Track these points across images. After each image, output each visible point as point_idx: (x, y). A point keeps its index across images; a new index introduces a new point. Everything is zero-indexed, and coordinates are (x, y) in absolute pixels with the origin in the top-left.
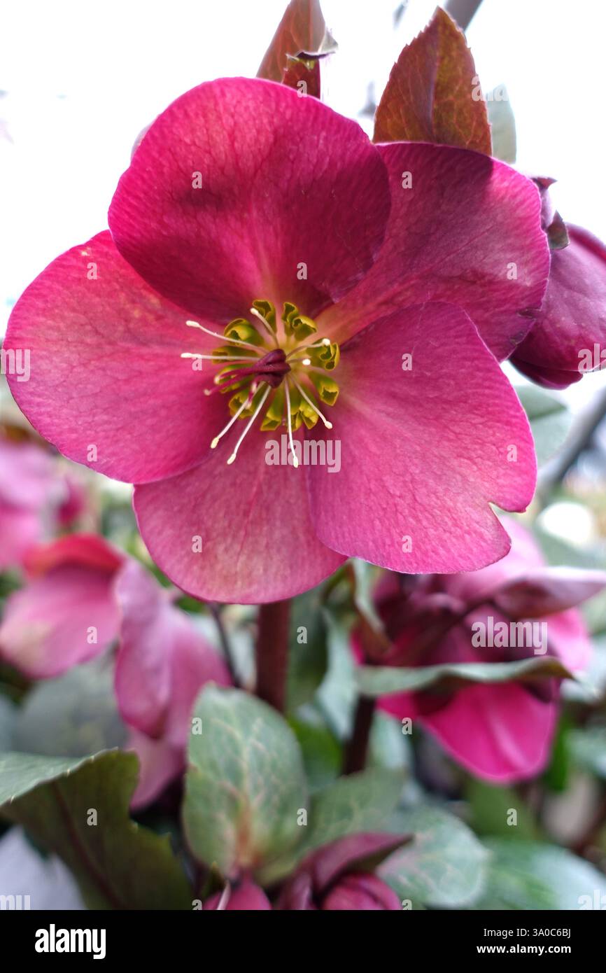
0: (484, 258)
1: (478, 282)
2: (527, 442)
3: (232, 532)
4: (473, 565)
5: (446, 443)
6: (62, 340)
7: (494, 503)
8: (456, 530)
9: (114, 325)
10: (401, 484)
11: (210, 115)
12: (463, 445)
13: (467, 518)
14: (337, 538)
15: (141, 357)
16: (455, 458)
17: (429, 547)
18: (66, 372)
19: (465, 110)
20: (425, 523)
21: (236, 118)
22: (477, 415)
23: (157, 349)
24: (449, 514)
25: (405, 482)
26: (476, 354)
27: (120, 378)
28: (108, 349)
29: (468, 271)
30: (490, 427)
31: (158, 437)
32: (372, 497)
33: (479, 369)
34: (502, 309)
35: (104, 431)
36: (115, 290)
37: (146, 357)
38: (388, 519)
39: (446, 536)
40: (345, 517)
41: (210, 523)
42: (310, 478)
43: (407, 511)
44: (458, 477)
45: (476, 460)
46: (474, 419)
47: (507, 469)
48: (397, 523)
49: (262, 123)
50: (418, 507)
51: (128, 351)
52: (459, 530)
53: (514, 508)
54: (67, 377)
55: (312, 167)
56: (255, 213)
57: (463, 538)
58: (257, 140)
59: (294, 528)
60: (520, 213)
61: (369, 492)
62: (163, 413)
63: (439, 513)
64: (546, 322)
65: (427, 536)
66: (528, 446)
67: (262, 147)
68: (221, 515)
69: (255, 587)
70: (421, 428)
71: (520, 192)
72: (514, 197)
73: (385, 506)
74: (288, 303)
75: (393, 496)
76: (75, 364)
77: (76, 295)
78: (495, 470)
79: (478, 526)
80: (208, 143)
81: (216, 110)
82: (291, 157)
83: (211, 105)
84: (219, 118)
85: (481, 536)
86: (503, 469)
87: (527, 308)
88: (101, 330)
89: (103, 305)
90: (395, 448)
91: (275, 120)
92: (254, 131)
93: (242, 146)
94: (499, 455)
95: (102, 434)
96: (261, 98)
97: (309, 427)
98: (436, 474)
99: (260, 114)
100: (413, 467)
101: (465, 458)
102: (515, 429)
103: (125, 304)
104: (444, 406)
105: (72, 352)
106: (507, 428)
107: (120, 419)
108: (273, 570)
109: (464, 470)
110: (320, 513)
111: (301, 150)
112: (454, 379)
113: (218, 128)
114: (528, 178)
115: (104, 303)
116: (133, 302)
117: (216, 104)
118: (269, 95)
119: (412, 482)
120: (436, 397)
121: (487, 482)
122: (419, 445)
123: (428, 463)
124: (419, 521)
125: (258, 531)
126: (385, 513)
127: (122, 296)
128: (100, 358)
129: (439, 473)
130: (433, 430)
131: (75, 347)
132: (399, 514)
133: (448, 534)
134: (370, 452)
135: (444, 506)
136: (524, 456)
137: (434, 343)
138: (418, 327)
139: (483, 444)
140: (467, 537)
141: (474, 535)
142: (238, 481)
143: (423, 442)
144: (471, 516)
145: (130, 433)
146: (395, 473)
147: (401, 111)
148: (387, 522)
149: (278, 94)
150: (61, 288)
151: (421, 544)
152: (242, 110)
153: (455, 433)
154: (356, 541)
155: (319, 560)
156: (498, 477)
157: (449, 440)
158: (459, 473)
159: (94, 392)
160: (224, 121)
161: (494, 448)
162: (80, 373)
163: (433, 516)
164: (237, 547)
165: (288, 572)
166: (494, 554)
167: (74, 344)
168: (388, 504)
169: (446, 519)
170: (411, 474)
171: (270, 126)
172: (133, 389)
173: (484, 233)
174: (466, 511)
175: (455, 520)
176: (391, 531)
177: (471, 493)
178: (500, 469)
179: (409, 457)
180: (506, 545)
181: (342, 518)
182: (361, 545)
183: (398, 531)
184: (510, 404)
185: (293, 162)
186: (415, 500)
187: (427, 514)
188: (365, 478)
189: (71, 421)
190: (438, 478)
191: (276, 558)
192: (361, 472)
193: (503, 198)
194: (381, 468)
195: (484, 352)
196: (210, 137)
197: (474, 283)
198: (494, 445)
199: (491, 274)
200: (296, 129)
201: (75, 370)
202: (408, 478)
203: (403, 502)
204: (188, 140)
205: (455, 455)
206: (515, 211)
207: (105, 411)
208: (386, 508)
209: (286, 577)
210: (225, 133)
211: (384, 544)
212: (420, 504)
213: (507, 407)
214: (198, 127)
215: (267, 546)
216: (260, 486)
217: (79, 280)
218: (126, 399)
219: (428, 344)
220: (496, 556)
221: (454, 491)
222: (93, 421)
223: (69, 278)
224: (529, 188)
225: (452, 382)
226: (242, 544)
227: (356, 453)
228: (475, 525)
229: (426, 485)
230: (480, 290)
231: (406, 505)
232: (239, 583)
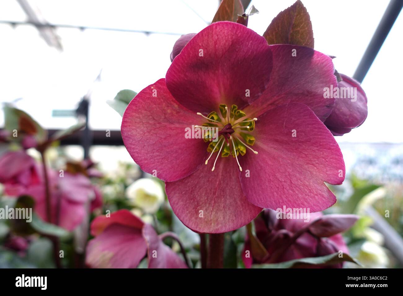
0: (312, 86)
1: (309, 95)
2: (339, 156)
3: (208, 202)
4: (321, 208)
5: (302, 159)
6: (141, 122)
7: (326, 182)
8: (311, 194)
9: (160, 116)
10: (284, 177)
11: (210, 35)
12: (309, 159)
13: (315, 189)
14: (258, 201)
15: (171, 128)
16: (306, 165)
17: (300, 202)
18: (142, 135)
19: (304, 33)
20: (297, 192)
21: (219, 36)
22: (315, 146)
23: (177, 125)
24: (307, 188)
25: (286, 176)
26: (314, 122)
27: (162, 137)
28: (158, 125)
29: (305, 91)
30: (321, 151)
31: (178, 161)
32: (272, 183)
33: (315, 128)
34: (319, 105)
35: (157, 159)
36: (162, 102)
37: (173, 129)
38: (280, 192)
39: (307, 197)
40: (260, 192)
41: (199, 199)
42: (241, 177)
43: (288, 187)
44: (309, 172)
45: (316, 165)
46: (314, 148)
47: (330, 167)
48: (284, 192)
49: (228, 38)
50: (293, 185)
51: (165, 126)
52: (312, 194)
53: (336, 183)
54: (143, 137)
55: (244, 53)
56: (220, 71)
57: (314, 197)
58: (225, 44)
59: (235, 199)
60: (325, 69)
61: (270, 181)
62: (180, 151)
63: (302, 187)
64: (336, 110)
65: (298, 197)
66: (340, 157)
67: (226, 47)
68: (204, 194)
69: (220, 225)
70: (290, 153)
71: (325, 61)
72: (323, 63)
73: (278, 186)
74: (234, 105)
75: (281, 182)
76: (145, 132)
77: (147, 104)
78: (325, 168)
79: (321, 192)
80: (207, 45)
81: (212, 33)
82: (237, 50)
83: (211, 32)
84: (212, 36)
85: (323, 196)
86: (329, 167)
87: (329, 104)
88: (155, 118)
89: (156, 108)
90: (280, 162)
91: (234, 37)
92: (225, 41)
93: (219, 46)
94: (326, 162)
95: (156, 160)
96: (230, 29)
97: (243, 155)
98: (299, 171)
99: (228, 35)
100: (289, 169)
101: (310, 164)
102: (333, 151)
103: (165, 108)
104: (300, 144)
105: (144, 127)
106: (329, 151)
107: (163, 154)
108: (228, 217)
109: (310, 170)
110: (249, 191)
111: (241, 47)
112: (304, 133)
113: (211, 40)
114: (328, 57)
115: (157, 107)
116: (168, 106)
117: (213, 31)
118: (234, 28)
119: (289, 175)
120: (296, 140)
121: (322, 173)
122: (290, 160)
123: (294, 167)
124: (294, 191)
125: (219, 201)
126: (278, 189)
127: (164, 104)
128: (155, 129)
129: (300, 171)
130: (295, 154)
131: (146, 125)
132: (284, 189)
133: (307, 196)
134: (269, 164)
135: (305, 185)
136: (338, 162)
137: (293, 119)
138: (286, 113)
139: (318, 158)
140: (316, 197)
141: (319, 196)
142: (210, 180)
143: (291, 159)
144: (317, 188)
145: (167, 160)
146: (281, 172)
147: (274, 33)
148: (279, 193)
149: (238, 28)
150: (142, 101)
151: (296, 201)
152: (222, 33)
153: (305, 154)
154: (267, 202)
155: (248, 212)
156: (327, 171)
157: (302, 157)
158: (309, 171)
159: (153, 143)
160: (214, 37)
161: (324, 159)
162: (147, 136)
163: (300, 189)
164: (211, 208)
165: (234, 218)
166: (329, 203)
167: (145, 124)
168: (279, 185)
169: (306, 190)
170: (288, 172)
171: (231, 39)
172: (167, 142)
173: (311, 77)
174: (315, 186)
175: (310, 190)
176: (282, 196)
177: (315, 178)
178: (328, 168)
179: (286, 165)
180: (334, 199)
181: (259, 192)
182: (270, 203)
183: (285, 196)
184: (331, 141)
185: (237, 52)
186: (291, 183)
187: (297, 188)
188: (267, 175)
189: (145, 155)
190: (300, 173)
191: (228, 212)
192: (265, 173)
193: (318, 64)
194: (274, 171)
195: (317, 121)
196: (208, 43)
197: (307, 95)
198: (323, 158)
199: (315, 92)
200: (241, 40)
201: (145, 134)
202: (287, 174)
203: (286, 184)
204: (200, 44)
205: (306, 163)
206: (323, 68)
207: (157, 151)
208: (278, 187)
209: (234, 220)
210: (213, 42)
211: (279, 202)
212: (294, 184)
213: (329, 142)
214: (205, 40)
215: (224, 207)
216: (220, 181)
217: (149, 98)
218: (165, 146)
219: (291, 119)
220: (330, 204)
221: (308, 178)
222: (153, 155)
223: (146, 97)
224: (328, 60)
225: (303, 134)
226: (213, 206)
227: (262, 165)
228: (319, 191)
229: (296, 176)
230: (310, 98)
231: (287, 185)
232: (213, 224)
